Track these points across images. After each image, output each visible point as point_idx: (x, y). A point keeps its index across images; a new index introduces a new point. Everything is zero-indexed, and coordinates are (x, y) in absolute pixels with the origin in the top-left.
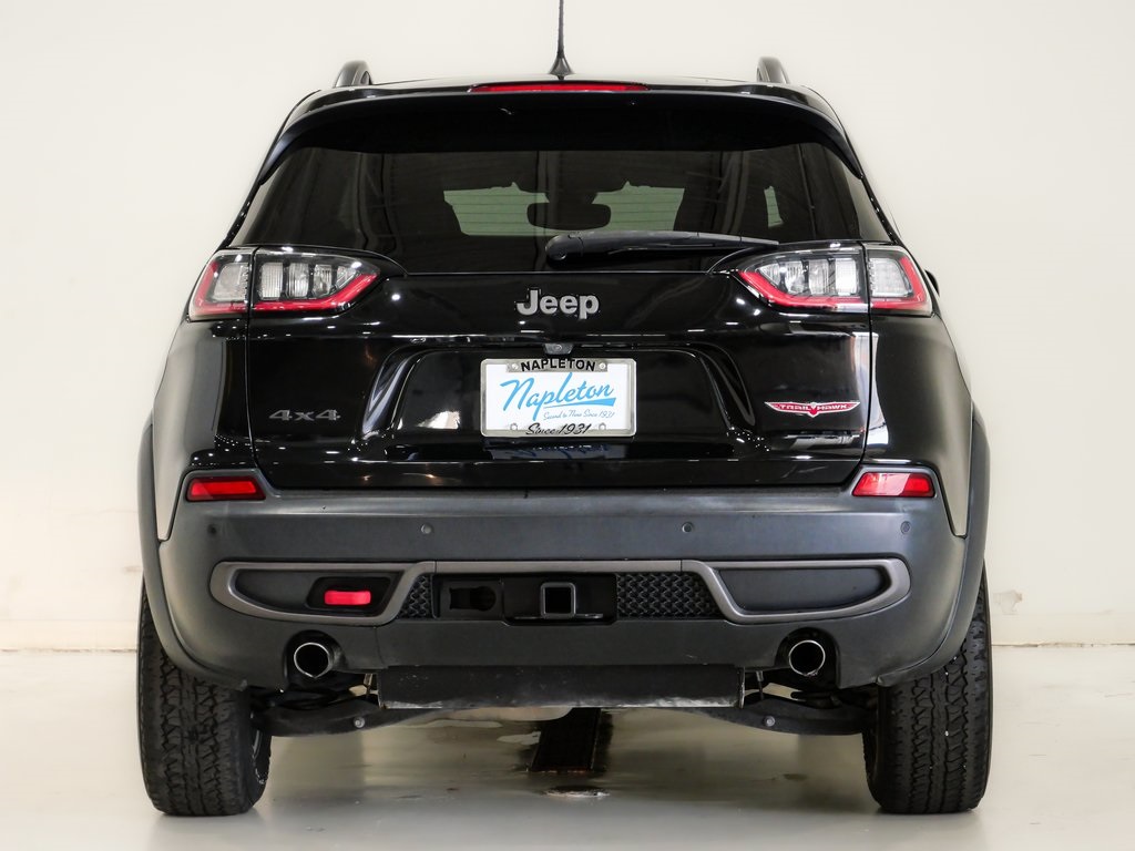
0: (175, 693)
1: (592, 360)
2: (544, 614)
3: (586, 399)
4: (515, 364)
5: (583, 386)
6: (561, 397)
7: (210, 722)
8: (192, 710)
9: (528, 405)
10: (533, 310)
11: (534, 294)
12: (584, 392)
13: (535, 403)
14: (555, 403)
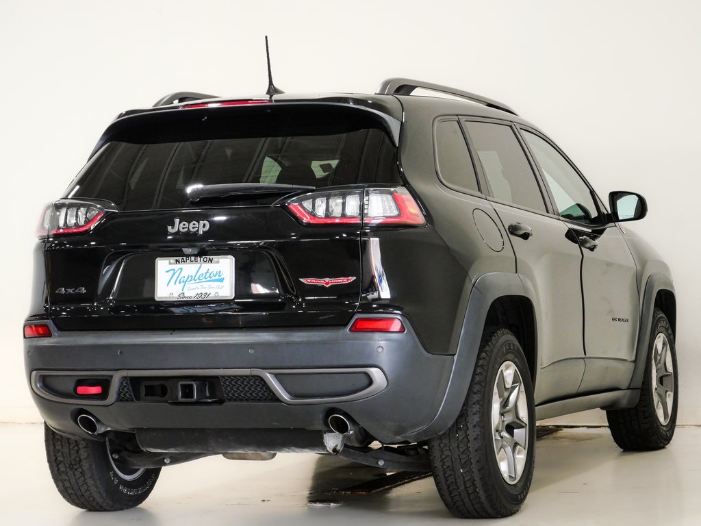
0: (59, 443)
1: (211, 257)
2: (180, 399)
3: (209, 279)
4: (173, 260)
5: (208, 272)
6: (196, 278)
7: (78, 459)
8: (68, 452)
9: (180, 283)
10: (176, 230)
11: (177, 221)
12: (208, 275)
13: (183, 281)
14: (193, 281)
